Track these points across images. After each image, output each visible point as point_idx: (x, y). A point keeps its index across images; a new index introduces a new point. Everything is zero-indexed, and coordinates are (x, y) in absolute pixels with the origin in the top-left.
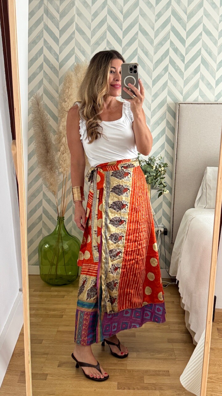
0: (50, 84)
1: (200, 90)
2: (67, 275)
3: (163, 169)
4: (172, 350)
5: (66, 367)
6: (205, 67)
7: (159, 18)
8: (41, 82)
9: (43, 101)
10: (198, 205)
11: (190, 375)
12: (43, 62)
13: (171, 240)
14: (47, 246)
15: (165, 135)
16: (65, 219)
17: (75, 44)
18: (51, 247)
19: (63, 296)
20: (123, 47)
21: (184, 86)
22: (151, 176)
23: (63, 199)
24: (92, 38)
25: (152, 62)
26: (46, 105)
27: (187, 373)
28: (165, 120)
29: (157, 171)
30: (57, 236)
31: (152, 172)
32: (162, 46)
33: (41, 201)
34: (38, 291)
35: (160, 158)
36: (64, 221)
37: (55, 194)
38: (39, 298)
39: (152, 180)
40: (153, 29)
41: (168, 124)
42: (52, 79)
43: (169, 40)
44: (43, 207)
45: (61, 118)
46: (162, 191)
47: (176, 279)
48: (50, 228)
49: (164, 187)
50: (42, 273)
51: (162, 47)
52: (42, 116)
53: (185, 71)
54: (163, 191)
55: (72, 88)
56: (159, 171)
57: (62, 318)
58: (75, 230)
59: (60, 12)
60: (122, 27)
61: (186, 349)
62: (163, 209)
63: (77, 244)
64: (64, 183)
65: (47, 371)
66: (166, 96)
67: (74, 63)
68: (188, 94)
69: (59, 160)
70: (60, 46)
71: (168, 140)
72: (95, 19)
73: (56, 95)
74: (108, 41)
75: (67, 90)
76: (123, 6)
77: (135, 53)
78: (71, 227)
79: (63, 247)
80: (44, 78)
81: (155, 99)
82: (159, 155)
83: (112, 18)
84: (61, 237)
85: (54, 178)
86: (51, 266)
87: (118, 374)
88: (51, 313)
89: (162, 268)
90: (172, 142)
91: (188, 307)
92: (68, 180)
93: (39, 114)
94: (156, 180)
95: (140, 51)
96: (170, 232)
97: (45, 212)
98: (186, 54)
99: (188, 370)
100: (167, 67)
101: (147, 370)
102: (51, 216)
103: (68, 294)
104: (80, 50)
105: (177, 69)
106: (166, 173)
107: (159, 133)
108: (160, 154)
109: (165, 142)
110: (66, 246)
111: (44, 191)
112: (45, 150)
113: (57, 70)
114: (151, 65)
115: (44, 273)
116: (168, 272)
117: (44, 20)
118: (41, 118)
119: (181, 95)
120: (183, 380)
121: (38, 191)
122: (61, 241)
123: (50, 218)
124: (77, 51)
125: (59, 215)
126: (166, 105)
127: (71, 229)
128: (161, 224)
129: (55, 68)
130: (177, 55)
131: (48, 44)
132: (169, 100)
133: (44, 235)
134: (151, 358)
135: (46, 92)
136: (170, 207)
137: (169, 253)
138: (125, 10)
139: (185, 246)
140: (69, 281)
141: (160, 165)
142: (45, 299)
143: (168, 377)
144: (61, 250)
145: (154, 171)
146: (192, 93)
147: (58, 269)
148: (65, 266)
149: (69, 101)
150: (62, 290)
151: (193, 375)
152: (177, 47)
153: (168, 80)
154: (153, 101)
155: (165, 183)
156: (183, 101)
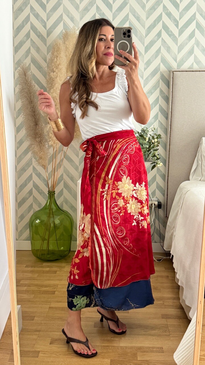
0: (37, 52)
1: (195, 56)
2: (59, 251)
3: (156, 140)
4: (167, 326)
5: (58, 344)
6: (200, 32)
8: (28, 51)
9: (30, 72)
10: (194, 176)
11: (184, 352)
12: (30, 30)
13: (166, 214)
14: (38, 221)
15: (158, 104)
16: (56, 193)
17: (64, 11)
18: (42, 222)
19: (55, 272)
20: (113, 12)
21: (178, 53)
22: (143, 148)
23: (53, 173)
24: (80, 3)
25: (144, 28)
26: (34, 75)
27: (181, 350)
28: (158, 90)
29: (150, 143)
30: (48, 211)
31: (145, 144)
32: (155, 10)
33: (31, 175)
34: (29, 267)
35: (153, 129)
36: (55, 195)
37: (45, 168)
38: (30, 274)
39: (145, 152)
41: (162, 94)
42: (40, 48)
43: (162, 3)
44: (33, 181)
45: (50, 90)
46: (155, 164)
47: (171, 254)
48: (41, 202)
49: (158, 159)
50: (33, 249)
51: (155, 12)
52: (30, 87)
53: (179, 37)
54: (157, 163)
55: (60, 57)
56: (153, 143)
57: (54, 294)
58: (66, 204)
61: (180, 325)
62: (157, 182)
63: (69, 219)
64: (54, 156)
65: (39, 348)
66: (160, 64)
67: (63, 30)
68: (183, 61)
69: (48, 133)
70: (47, 12)
71: (161, 110)
73: (44, 65)
74: (98, 6)
75: (55, 59)
77: (126, 18)
78: (62, 202)
79: (54, 222)
80: (31, 46)
81: (148, 67)
82: (152, 127)
84: (52, 212)
85: (44, 152)
86: (42, 241)
87: (110, 351)
88: (43, 289)
89: (156, 241)
90: (166, 111)
91: (182, 283)
92: (59, 153)
93: (27, 85)
94: (150, 152)
95: (131, 17)
96: (164, 206)
97: (36, 186)
98: (180, 19)
99: (182, 347)
100: (160, 32)
101: (140, 347)
102: (42, 190)
103: (61, 269)
104: (68, 16)
105: (171, 34)
106: (159, 145)
107: (153, 103)
108: (153, 125)
109: (158, 112)
110: (57, 221)
111: (34, 165)
112: (34, 122)
113: (44, 37)
114: (143, 32)
115: (36, 249)
116: (163, 247)
118: (28, 89)
119: (174, 62)
120: (177, 357)
121: (28, 164)
122: (52, 216)
123: (41, 192)
124: (65, 17)
125: (50, 189)
126: (159, 73)
127: (63, 204)
128: (155, 197)
129: (42, 36)
130: (170, 19)
131: (35, 10)
132: (163, 68)
133: (35, 210)
134: (144, 335)
135: (34, 61)
136: (164, 180)
137: (164, 226)
139: (180, 220)
140: (61, 257)
141: (153, 136)
142: (36, 275)
143: (163, 354)
144: (52, 225)
145: (147, 143)
146: (187, 60)
147: (49, 244)
148: (57, 241)
149: (58, 71)
150: (54, 266)
151: (187, 353)
152: (170, 12)
153: (162, 47)
154: (145, 69)
155: (158, 155)
156: (177, 69)
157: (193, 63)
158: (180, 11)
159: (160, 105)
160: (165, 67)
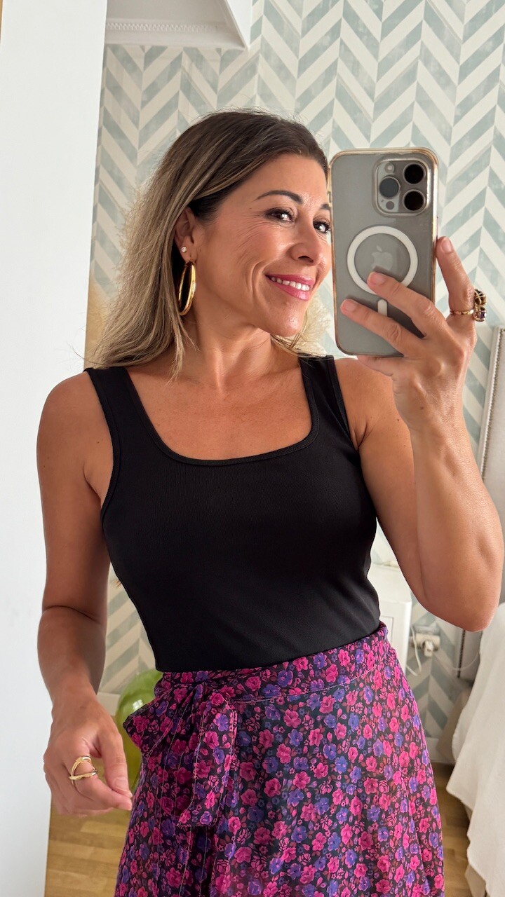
7: (464, 114)
13: (456, 670)
32: (468, 183)
40: (448, 139)
41: (470, 381)
43: (488, 168)
51: (469, 185)
59: (219, 88)
60: (370, 132)
72: (303, 108)
76: (375, 80)
83: (345, 107)
90: (476, 422)
117: (180, 107)
128: (434, 625)
138: (379, 90)
153: (478, 268)
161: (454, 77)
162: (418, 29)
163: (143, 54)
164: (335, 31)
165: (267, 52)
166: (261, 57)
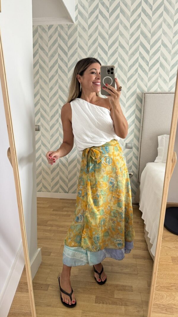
1: (159, 84)
6: (162, 69)
8: (57, 81)
12: (58, 69)
13: (138, 180)
21: (148, 81)
26: (60, 96)
28: (135, 104)
32: (134, 55)
40: (128, 44)
41: (137, 107)
53: (149, 72)
59: (68, 35)
60: (108, 44)
61: (145, 265)
65: (50, 282)
77: (116, 60)
80: (59, 78)
83: (101, 38)
90: (139, 118)
96: (137, 175)
101: (117, 285)
105: (144, 71)
113: (66, 73)
117: (58, 41)
119: (146, 88)
126: (136, 94)
131: (61, 56)
135: (60, 87)
136: (137, 160)
146: (153, 86)
152: (143, 56)
153: (138, 78)
156: (147, 91)
157: (157, 88)
158: (150, 56)
159: (136, 114)
160: (140, 90)
161: (129, 27)
162: (118, 15)
163: (48, 27)
164: (97, 17)
165: (80, 24)
166: (78, 26)
